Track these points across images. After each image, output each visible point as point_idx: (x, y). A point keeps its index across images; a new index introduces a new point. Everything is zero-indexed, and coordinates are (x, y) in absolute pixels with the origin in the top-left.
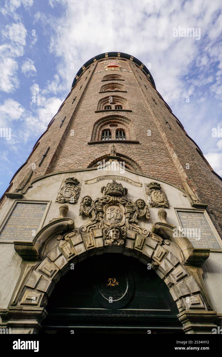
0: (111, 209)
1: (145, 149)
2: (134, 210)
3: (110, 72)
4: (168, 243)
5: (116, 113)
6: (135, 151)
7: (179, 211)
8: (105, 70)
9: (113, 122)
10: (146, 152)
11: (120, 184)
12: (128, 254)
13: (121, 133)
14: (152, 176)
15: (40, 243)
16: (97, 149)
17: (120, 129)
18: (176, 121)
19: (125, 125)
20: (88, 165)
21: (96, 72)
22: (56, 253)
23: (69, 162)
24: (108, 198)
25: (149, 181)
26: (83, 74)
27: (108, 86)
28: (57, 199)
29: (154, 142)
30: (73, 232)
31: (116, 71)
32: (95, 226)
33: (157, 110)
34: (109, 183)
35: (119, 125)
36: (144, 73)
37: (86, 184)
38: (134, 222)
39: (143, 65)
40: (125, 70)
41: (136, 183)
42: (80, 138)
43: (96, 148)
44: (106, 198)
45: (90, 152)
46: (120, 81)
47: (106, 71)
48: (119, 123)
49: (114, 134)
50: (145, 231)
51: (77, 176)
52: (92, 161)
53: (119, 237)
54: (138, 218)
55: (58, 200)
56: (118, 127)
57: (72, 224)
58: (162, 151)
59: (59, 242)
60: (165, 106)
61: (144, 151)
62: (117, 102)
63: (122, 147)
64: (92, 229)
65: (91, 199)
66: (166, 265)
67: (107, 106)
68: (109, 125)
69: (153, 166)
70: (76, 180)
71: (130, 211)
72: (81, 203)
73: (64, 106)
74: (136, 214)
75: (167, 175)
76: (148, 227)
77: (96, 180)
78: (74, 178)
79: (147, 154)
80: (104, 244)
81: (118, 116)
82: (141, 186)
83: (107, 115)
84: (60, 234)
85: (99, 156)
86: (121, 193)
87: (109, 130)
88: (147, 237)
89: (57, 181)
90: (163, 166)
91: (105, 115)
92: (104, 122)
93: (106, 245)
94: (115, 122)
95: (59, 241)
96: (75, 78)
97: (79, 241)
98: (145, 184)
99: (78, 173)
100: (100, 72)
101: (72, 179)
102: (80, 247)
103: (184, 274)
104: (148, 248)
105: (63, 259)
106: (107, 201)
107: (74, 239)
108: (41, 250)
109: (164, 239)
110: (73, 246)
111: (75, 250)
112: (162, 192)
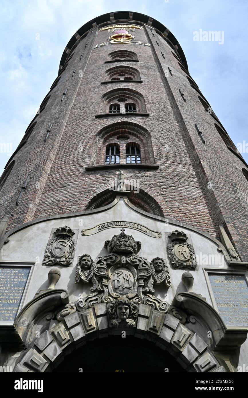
0: (118, 274)
1: (167, 177)
2: (148, 275)
3: (118, 46)
4: (194, 321)
5: (126, 120)
6: (152, 182)
7: (212, 272)
8: (110, 43)
9: (122, 132)
10: (169, 182)
11: (131, 237)
12: (142, 337)
13: (133, 149)
14: (175, 219)
15: (25, 325)
16: (99, 178)
17: (132, 143)
19: (139, 137)
20: (87, 203)
21: (97, 46)
22: (46, 339)
23: (59, 198)
24: (114, 257)
25: (170, 229)
26: (76, 46)
27: (115, 71)
28: (44, 260)
29: (180, 166)
30: (67, 307)
31: (127, 45)
32: (96, 300)
33: (187, 111)
34: (115, 236)
35: (131, 137)
36: (169, 43)
37: (83, 235)
38: (150, 292)
39: (167, 32)
40: (140, 43)
41: (153, 233)
42: (75, 159)
43: (98, 176)
44: (111, 258)
45: (89, 183)
46: (132, 62)
47: (112, 44)
48: (130, 133)
49: (123, 151)
50: (163, 304)
51: (70, 224)
52: (92, 197)
53: (129, 315)
54: (155, 285)
55: (45, 261)
56: (130, 141)
57: (66, 297)
58: (192, 179)
59: (49, 324)
60: (199, 100)
61: (165, 180)
62: (128, 97)
63: (135, 175)
64: (93, 304)
65: (91, 259)
66: (189, 352)
67: (113, 105)
68: (116, 137)
69: (177, 204)
70: (70, 231)
71: (143, 276)
72: (77, 265)
73: (50, 101)
74: (151, 281)
75: (198, 218)
76: (168, 298)
77: (97, 228)
78: (67, 227)
79: (170, 185)
80: (108, 326)
81: (129, 123)
82: (160, 237)
83: (113, 122)
84: (50, 311)
85: (102, 189)
86: (132, 250)
87: (116, 144)
88: (166, 313)
89: (44, 232)
90: (191, 204)
91: (111, 121)
92: (108, 133)
93: (110, 326)
94: (125, 132)
95: (49, 322)
96: (65, 52)
97: (76, 322)
98: (166, 233)
99: (72, 219)
100: (103, 46)
101: (64, 229)
102: (77, 330)
103: (212, 364)
104: (167, 329)
105: (55, 348)
106: (113, 262)
107: (70, 319)
108: (25, 334)
109: (189, 315)
110: (68, 329)
111: (70, 334)
112: (189, 246)
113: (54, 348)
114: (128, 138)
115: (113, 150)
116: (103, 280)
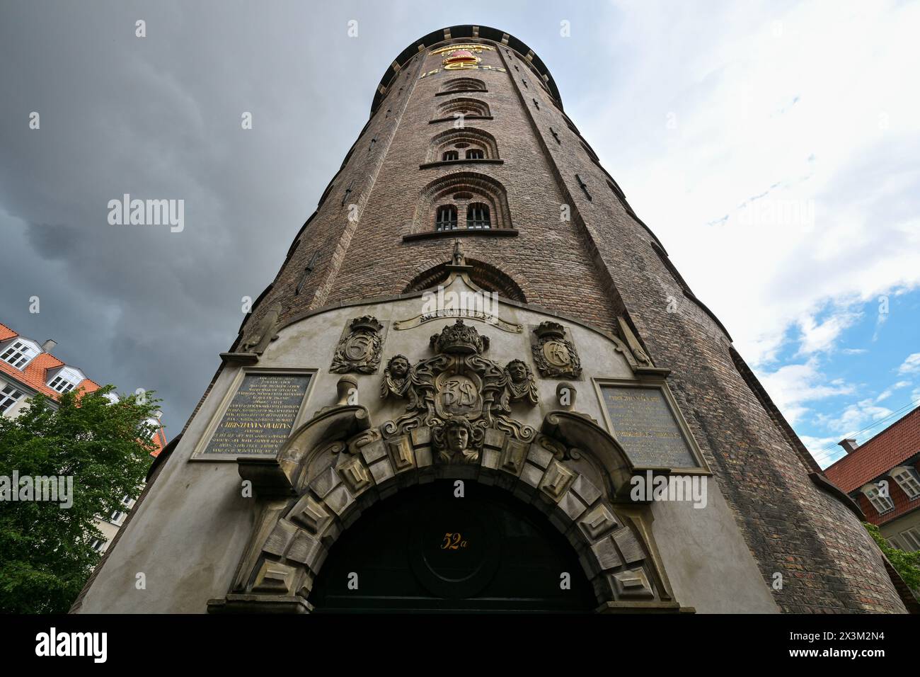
0: (451, 384)
1: (531, 247)
2: (501, 386)
3: (456, 72)
4: (577, 456)
5: (467, 169)
6: (508, 254)
7: (607, 384)
8: (445, 69)
9: (461, 188)
10: (535, 254)
11: (473, 328)
12: (489, 482)
13: (478, 213)
14: (545, 307)
15: (295, 459)
16: (424, 251)
17: (477, 203)
18: (607, 181)
19: (488, 194)
20: (404, 286)
21: (424, 75)
22: (329, 481)
23: (361, 281)
24: (444, 360)
25: (537, 320)
26: (395, 80)
27: (450, 107)
28: (333, 365)
29: (553, 232)
30: (367, 434)
31: (469, 70)
32: (415, 422)
33: (562, 156)
34: (447, 327)
35: (474, 195)
36: (533, 71)
37: (396, 329)
38: (504, 412)
39: (531, 54)
40: (490, 68)
41: (509, 326)
42: (387, 227)
43: (422, 249)
44: (440, 360)
45: (408, 258)
46: (477, 93)
47: (447, 70)
48: (473, 190)
49: (462, 217)
50: (526, 429)
51: (378, 313)
52: (412, 277)
53: (468, 444)
55: (335, 367)
56: (473, 201)
57: (364, 417)
58: (571, 251)
59: (337, 458)
60: (581, 147)
61: (529, 252)
62: (471, 142)
63: (480, 245)
64: (409, 428)
65: (407, 362)
66: (570, 503)
67: (447, 153)
68: (451, 196)
69: (548, 285)
70: (375, 321)
71: (493, 387)
72: (385, 371)
73: (353, 155)
74: (506, 394)
75: (582, 306)
76: (533, 422)
77: (418, 320)
78: (370, 317)
79: (537, 258)
80: (433, 461)
81: (472, 175)
82: (520, 332)
83: (447, 173)
84: (339, 440)
85: (428, 266)
86: (474, 348)
87: (451, 206)
88: (530, 443)
89: (334, 325)
90: (571, 286)
91: (443, 173)
92: (439, 190)
93: (437, 462)
94: (466, 188)
95: (336, 456)
96: (378, 91)
97: (380, 455)
98: (530, 326)
99: (379, 306)
100: (434, 74)
101: (365, 319)
102: (381, 468)
103: (609, 523)
104: (532, 467)
105: (344, 494)
106: (443, 366)
107: (370, 450)
108: (296, 474)
109: (569, 447)
110: (365, 465)
111: (370, 473)
112: (568, 345)
113: (341, 495)
114: (470, 197)
115: (447, 215)
116: (426, 393)
